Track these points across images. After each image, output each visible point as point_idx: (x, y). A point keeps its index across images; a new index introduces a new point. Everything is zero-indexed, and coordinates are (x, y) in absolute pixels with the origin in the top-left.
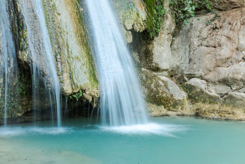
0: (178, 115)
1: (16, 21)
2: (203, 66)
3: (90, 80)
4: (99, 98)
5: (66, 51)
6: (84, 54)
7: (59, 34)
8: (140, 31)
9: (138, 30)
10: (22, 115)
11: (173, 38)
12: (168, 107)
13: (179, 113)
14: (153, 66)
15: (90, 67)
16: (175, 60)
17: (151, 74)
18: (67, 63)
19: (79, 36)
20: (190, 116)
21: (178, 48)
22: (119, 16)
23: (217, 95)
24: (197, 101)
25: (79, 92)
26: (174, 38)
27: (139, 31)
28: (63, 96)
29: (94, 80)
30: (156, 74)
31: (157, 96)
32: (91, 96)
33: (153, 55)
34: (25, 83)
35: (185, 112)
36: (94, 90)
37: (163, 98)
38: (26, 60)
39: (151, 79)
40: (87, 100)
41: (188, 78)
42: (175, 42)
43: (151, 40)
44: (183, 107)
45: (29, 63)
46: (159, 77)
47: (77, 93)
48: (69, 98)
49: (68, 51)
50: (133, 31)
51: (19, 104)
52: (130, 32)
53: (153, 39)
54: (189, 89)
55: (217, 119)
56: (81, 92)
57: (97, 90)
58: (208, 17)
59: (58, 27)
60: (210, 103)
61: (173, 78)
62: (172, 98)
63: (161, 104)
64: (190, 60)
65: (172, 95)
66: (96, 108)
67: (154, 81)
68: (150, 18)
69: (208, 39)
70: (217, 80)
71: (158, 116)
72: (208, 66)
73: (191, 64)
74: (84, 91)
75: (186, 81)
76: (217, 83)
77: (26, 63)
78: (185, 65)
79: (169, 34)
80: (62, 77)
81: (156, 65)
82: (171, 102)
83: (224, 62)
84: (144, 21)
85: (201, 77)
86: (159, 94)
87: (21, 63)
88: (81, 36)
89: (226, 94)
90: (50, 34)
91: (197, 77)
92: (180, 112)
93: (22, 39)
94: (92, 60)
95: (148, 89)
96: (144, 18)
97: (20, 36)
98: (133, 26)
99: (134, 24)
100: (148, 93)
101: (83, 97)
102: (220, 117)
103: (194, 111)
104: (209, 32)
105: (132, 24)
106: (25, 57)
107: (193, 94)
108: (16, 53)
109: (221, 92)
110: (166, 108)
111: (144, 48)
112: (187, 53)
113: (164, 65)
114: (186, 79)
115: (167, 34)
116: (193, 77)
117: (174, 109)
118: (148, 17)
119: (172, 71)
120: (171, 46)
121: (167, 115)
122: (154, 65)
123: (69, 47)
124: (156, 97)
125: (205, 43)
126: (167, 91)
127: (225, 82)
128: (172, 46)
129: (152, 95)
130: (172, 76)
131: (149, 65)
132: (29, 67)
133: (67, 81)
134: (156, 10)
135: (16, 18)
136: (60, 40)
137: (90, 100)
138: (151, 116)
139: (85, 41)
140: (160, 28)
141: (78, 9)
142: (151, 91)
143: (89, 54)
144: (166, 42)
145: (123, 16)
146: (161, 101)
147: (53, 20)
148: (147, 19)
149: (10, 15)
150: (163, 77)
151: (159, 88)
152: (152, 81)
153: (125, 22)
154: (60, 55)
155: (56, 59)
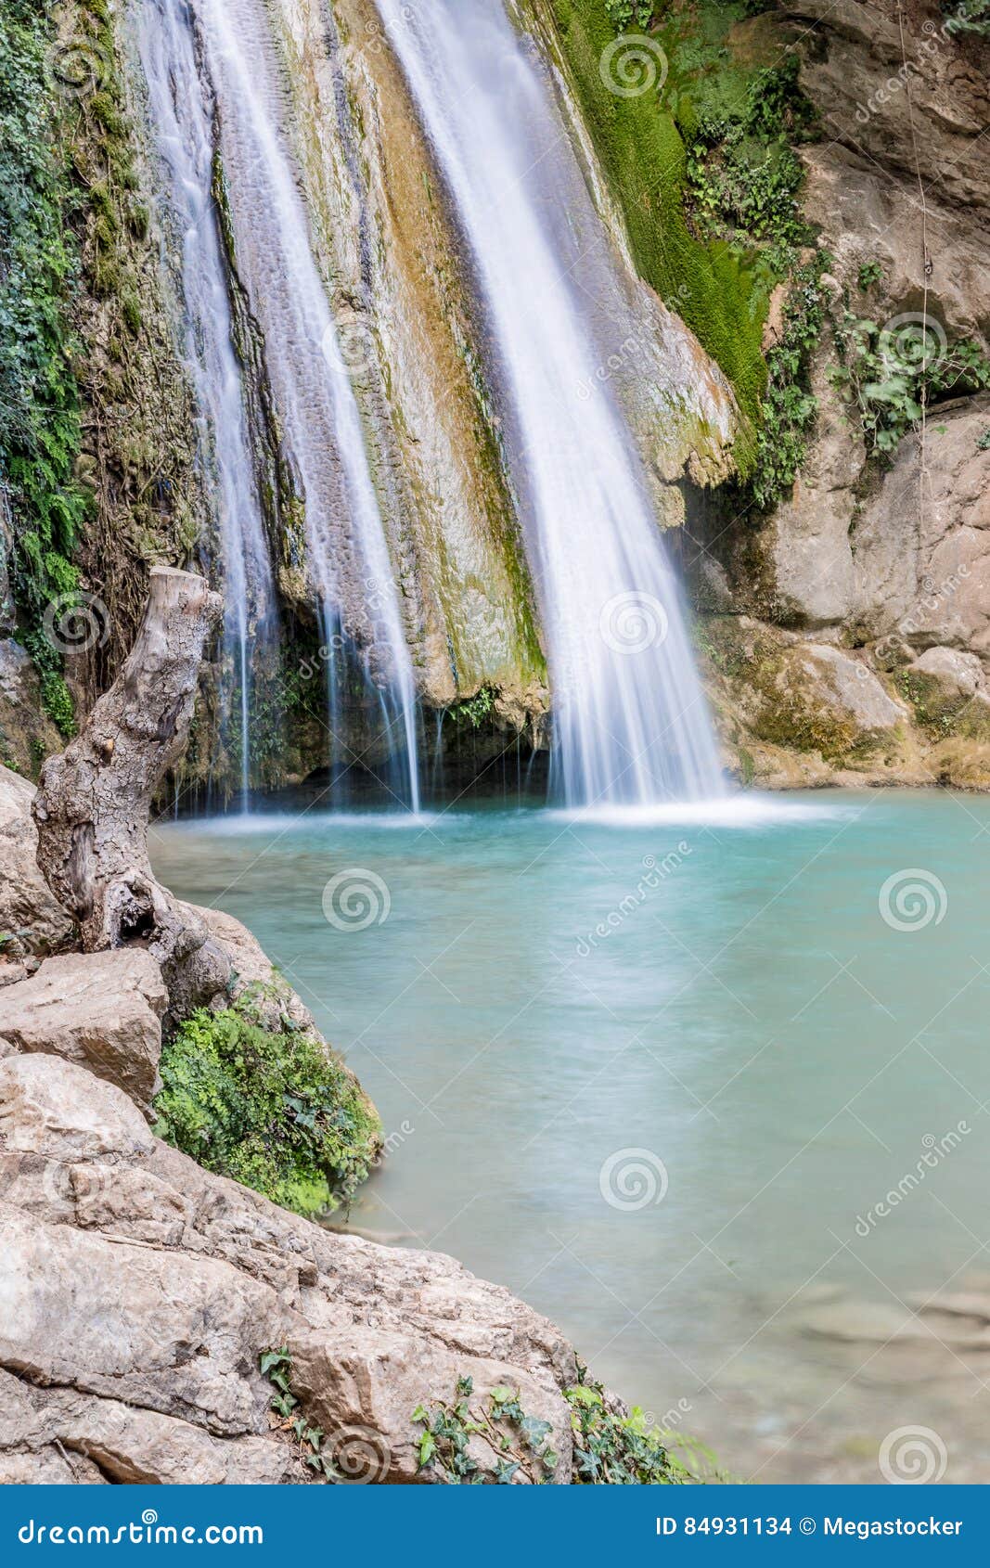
0: (875, 785)
1: (272, 473)
2: (965, 600)
3: (518, 656)
4: (548, 717)
5: (437, 561)
6: (499, 569)
7: (414, 508)
8: (713, 485)
9: (706, 480)
10: (304, 783)
11: (857, 501)
12: (837, 754)
13: (877, 777)
14: (779, 608)
15: (517, 614)
16: (868, 583)
17: (773, 638)
18: (439, 602)
19: (481, 511)
20: (921, 785)
21: (879, 539)
22: (635, 436)
24: (947, 732)
25: (478, 696)
26: (863, 504)
27: (708, 485)
29: (531, 655)
30: (794, 636)
31: (797, 715)
32: (522, 708)
33: (775, 568)
35: (900, 772)
36: (529, 690)
37: (816, 724)
38: (302, 596)
39: (773, 653)
40: (509, 724)
41: (915, 647)
42: (868, 519)
43: (766, 515)
44: (895, 754)
45: (313, 605)
46: (806, 646)
47: (472, 699)
48: (447, 719)
49: (444, 561)
50: (686, 483)
51: (292, 743)
52: (675, 489)
53: (770, 508)
54: (919, 687)
56: (485, 696)
57: (542, 690)
59: (412, 483)
61: (865, 650)
62: (849, 723)
63: (813, 747)
64: (921, 582)
65: (852, 712)
66: (543, 755)
67: (786, 661)
68: (748, 436)
73: (923, 594)
74: (495, 693)
75: (910, 660)
77: (304, 607)
78: (902, 602)
79: (837, 488)
80: (423, 649)
81: (792, 605)
82: (846, 736)
84: (725, 447)
85: (962, 641)
86: (802, 711)
87: (289, 606)
88: (490, 508)
90: (383, 507)
91: (947, 644)
92: (880, 771)
93: (289, 531)
94: (527, 588)
95: (764, 693)
96: (726, 435)
97: (284, 521)
98: (686, 466)
99: (689, 459)
100: (764, 707)
101: (493, 714)
103: (933, 768)
105: (683, 461)
106: (297, 585)
107: (933, 706)
108: (273, 576)
110: (831, 760)
111: (741, 543)
112: (911, 555)
113: (821, 605)
114: (910, 651)
115: (830, 488)
116: (933, 645)
117: (859, 764)
118: (742, 432)
119: (859, 624)
120: (850, 532)
121: (831, 785)
122: (783, 603)
123: (446, 550)
124: (794, 721)
125: (973, 515)
126: (834, 698)
128: (855, 533)
129: (779, 712)
130: (859, 645)
131: (765, 603)
132: (314, 617)
133: (438, 661)
134: (776, 405)
135: (271, 461)
136: (416, 526)
137: (520, 722)
138: (770, 789)
139: (504, 527)
140: (793, 469)
141: (481, 418)
142: (776, 698)
143: (515, 569)
144: (830, 519)
145: (649, 435)
146: (810, 736)
147: (394, 461)
148: (738, 439)
149: (254, 451)
150: (822, 648)
151: (802, 688)
152: (778, 661)
153: (657, 455)
154: (416, 575)
155: (404, 589)
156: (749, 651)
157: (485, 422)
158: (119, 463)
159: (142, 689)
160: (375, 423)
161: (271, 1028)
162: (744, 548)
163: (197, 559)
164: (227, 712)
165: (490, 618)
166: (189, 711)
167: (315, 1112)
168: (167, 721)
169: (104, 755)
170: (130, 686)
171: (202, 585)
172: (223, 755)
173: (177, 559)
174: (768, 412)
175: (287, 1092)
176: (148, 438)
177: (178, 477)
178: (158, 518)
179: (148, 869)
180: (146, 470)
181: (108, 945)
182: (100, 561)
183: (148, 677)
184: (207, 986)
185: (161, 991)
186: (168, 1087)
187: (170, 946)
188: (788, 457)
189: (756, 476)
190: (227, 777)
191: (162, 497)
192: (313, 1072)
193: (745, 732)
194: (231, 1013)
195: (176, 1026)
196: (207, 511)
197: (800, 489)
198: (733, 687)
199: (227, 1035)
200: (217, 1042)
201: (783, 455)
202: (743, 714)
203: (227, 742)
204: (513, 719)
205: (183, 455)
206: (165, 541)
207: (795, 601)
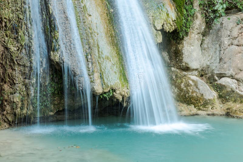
0: (209, 115)
1: (48, 23)
2: (233, 65)
3: (121, 80)
4: (129, 98)
5: (97, 51)
6: (114, 54)
7: (90, 35)
8: (170, 32)
9: (168, 30)
10: (54, 114)
11: (203, 37)
12: (198, 106)
13: (209, 113)
14: (183, 65)
15: (120, 67)
16: (205, 59)
17: (181, 73)
18: (97, 63)
19: (109, 36)
20: (221, 115)
21: (208, 48)
22: (149, 17)
24: (227, 100)
25: (109, 91)
26: (204, 38)
27: (169, 31)
28: (94, 95)
29: (124, 79)
30: (186, 73)
31: (187, 95)
32: (121, 95)
33: (183, 55)
34: (57, 82)
35: (215, 111)
36: (124, 90)
37: (193, 97)
38: (58, 60)
39: (180, 78)
40: (117, 100)
41: (218, 77)
42: (206, 42)
43: (181, 40)
44: (214, 106)
45: (61, 63)
46: (189, 76)
47: (107, 92)
48: (100, 97)
49: (99, 51)
50: (163, 31)
51: (51, 103)
52: (160, 32)
53: (183, 39)
54: (219, 88)
56: (111, 91)
57: (127, 90)
58: (239, 16)
59: (89, 28)
60: (241, 102)
61: (204, 77)
62: (202, 97)
63: (192, 104)
64: (221, 59)
65: (203, 95)
66: (126, 108)
67: (184, 80)
68: (180, 18)
69: (239, 38)
71: (188, 116)
72: (239, 66)
73: (221, 63)
74: (114, 91)
75: (216, 81)
77: (58, 64)
78: (215, 65)
79: (199, 33)
80: (93, 77)
81: (186, 65)
82: (201, 101)
84: (174, 21)
85: (232, 76)
86: (189, 94)
87: (53, 63)
90: (81, 35)
91: (228, 77)
92: (210, 111)
93: (54, 41)
94: (122, 60)
95: (178, 89)
96: (174, 18)
97: (52, 37)
98: (162, 26)
99: (164, 24)
100: (178, 92)
101: (113, 97)
103: (224, 110)
104: (240, 31)
105: (162, 24)
106: (56, 57)
107: (223, 93)
108: (48, 54)
110: (197, 107)
111: (174, 48)
112: (218, 53)
113: (194, 65)
114: (217, 78)
115: (197, 33)
116: (224, 77)
117: (204, 109)
118: (178, 17)
119: (202, 70)
120: (201, 45)
121: (197, 114)
122: (184, 64)
123: (99, 48)
124: (187, 97)
125: (236, 42)
126: (197, 91)
128: (202, 46)
129: (182, 94)
130: (202, 76)
131: (179, 64)
132: (61, 67)
133: (98, 81)
134: (186, 10)
136: (91, 41)
137: (121, 99)
138: (181, 116)
139: (115, 41)
140: (189, 28)
141: (108, 10)
142: (181, 90)
143: (119, 54)
144: (196, 42)
145: (153, 17)
146: (191, 101)
147: (84, 21)
148: (177, 19)
149: (42, 16)
150: (193, 77)
151: (189, 88)
152: (182, 80)
153: (155, 22)
154: (91, 55)
155: (87, 59)
156: (174, 77)
158: (1, 19)
160: (78, 10)
162: (174, 49)
163: (25, 48)
164: (33, 95)
165: (112, 68)
172: (31, 108)
173: (19, 48)
176: (10, 11)
177: (19, 23)
180: (10, 21)
189: (181, 29)
190: (31, 114)
191: (15, 30)
196: (28, 33)
197: (190, 33)
201: (188, 24)
203: (32, 104)
204: (118, 98)
205: (21, 17)
206: (15, 43)
207: (187, 64)
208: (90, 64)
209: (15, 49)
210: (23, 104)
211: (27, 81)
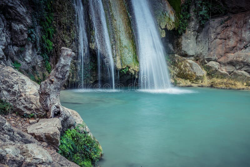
1: (89, 25)
2: (217, 53)
3: (133, 61)
4: (139, 72)
6: (130, 44)
7: (115, 33)
10: (93, 83)
13: (200, 85)
15: (133, 53)
16: (199, 49)
17: (181, 58)
18: (119, 50)
19: (127, 33)
20: (208, 87)
21: (201, 41)
22: (156, 20)
23: (226, 73)
24: (213, 77)
25: (126, 68)
26: (199, 34)
27: (170, 30)
28: (116, 70)
29: (136, 61)
30: (185, 58)
32: (134, 70)
33: (182, 46)
34: (94, 62)
35: (204, 84)
36: (135, 67)
37: (188, 75)
38: (94, 48)
39: (181, 61)
40: (131, 73)
41: (207, 61)
42: (200, 37)
44: (203, 81)
45: (96, 50)
46: (187, 60)
48: (120, 72)
49: (120, 43)
50: (166, 29)
51: (91, 76)
52: (164, 30)
53: (181, 34)
54: (208, 68)
55: (224, 89)
57: (138, 67)
58: (223, 19)
59: (115, 28)
60: (221, 78)
62: (195, 75)
63: (188, 79)
64: (209, 49)
65: (195, 73)
66: (137, 79)
67: (183, 63)
68: (177, 21)
69: (221, 34)
70: (226, 62)
71: (184, 87)
72: (221, 53)
73: (209, 51)
74: (129, 67)
75: (206, 63)
76: (226, 64)
77: (94, 51)
78: (205, 52)
79: (194, 31)
80: (116, 59)
82: (194, 77)
83: (231, 49)
84: (173, 23)
85: (216, 60)
86: (186, 72)
87: (91, 50)
88: (129, 33)
89: (233, 72)
90: (109, 33)
91: (213, 61)
93: (92, 36)
94: (135, 48)
95: (179, 69)
96: (173, 21)
97: (91, 34)
98: (166, 26)
99: (166, 25)
100: (179, 71)
101: (128, 71)
102: (226, 87)
103: (210, 84)
104: (223, 29)
106: (93, 46)
107: (210, 72)
109: (229, 71)
110: (191, 81)
112: (207, 44)
113: (191, 52)
114: (206, 62)
116: (211, 61)
117: (196, 82)
119: (197, 56)
120: (196, 39)
121: (191, 86)
122: (183, 52)
123: (121, 41)
124: (184, 74)
125: (219, 37)
126: (192, 70)
127: (231, 63)
128: (197, 39)
129: (182, 72)
130: (197, 60)
131: (180, 52)
132: (96, 52)
133: (119, 61)
134: (183, 15)
135: (89, 23)
136: (115, 36)
137: (133, 73)
138: (180, 87)
139: (132, 36)
140: (186, 27)
141: (128, 16)
142: (181, 70)
143: (133, 45)
144: (192, 36)
145: (159, 20)
146: (187, 77)
147: (111, 24)
148: (176, 21)
149: (85, 21)
150: (190, 61)
151: (186, 68)
153: (160, 24)
154: (115, 45)
155: (113, 48)
156: (177, 61)
157: (129, 17)
158: (61, 23)
159: (59, 70)
160: (108, 17)
161: (82, 133)
162: (176, 41)
163: (75, 41)
164: (79, 70)
165: (128, 53)
166: (68, 74)
167: (89, 149)
168: (64, 76)
169: (52, 82)
170: (57, 69)
171: (71, 51)
172: (79, 78)
173: (71, 41)
174: (181, 16)
175: (84, 145)
176: (66, 18)
177: (71, 26)
178: (68, 33)
179: (60, 103)
180: (66, 24)
181: (52, 117)
182: (57, 41)
183: (60, 68)
184: (70, 125)
185: (60, 126)
186: (62, 144)
187: (63, 117)
188: (185, 25)
189: (179, 28)
190: (78, 82)
191: (69, 29)
192: (89, 141)
193: (175, 76)
194: (75, 130)
195: (64, 132)
196: (77, 32)
197: (187, 31)
198: (173, 67)
199: (73, 134)
200: (71, 135)
201: (184, 25)
202: (175, 73)
203: (79, 75)
205: (72, 22)
206: (69, 38)
207: (185, 52)
208: (114, 51)
209: (69, 41)
210: (73, 75)
211: (75, 61)
